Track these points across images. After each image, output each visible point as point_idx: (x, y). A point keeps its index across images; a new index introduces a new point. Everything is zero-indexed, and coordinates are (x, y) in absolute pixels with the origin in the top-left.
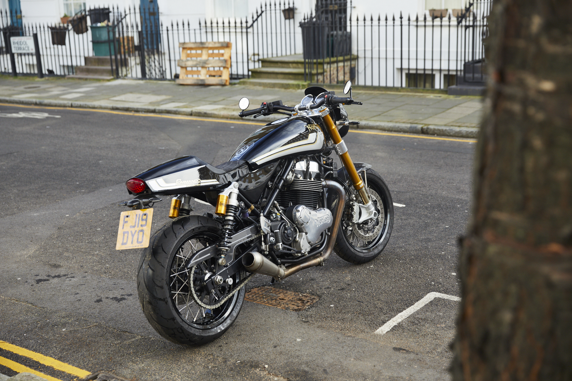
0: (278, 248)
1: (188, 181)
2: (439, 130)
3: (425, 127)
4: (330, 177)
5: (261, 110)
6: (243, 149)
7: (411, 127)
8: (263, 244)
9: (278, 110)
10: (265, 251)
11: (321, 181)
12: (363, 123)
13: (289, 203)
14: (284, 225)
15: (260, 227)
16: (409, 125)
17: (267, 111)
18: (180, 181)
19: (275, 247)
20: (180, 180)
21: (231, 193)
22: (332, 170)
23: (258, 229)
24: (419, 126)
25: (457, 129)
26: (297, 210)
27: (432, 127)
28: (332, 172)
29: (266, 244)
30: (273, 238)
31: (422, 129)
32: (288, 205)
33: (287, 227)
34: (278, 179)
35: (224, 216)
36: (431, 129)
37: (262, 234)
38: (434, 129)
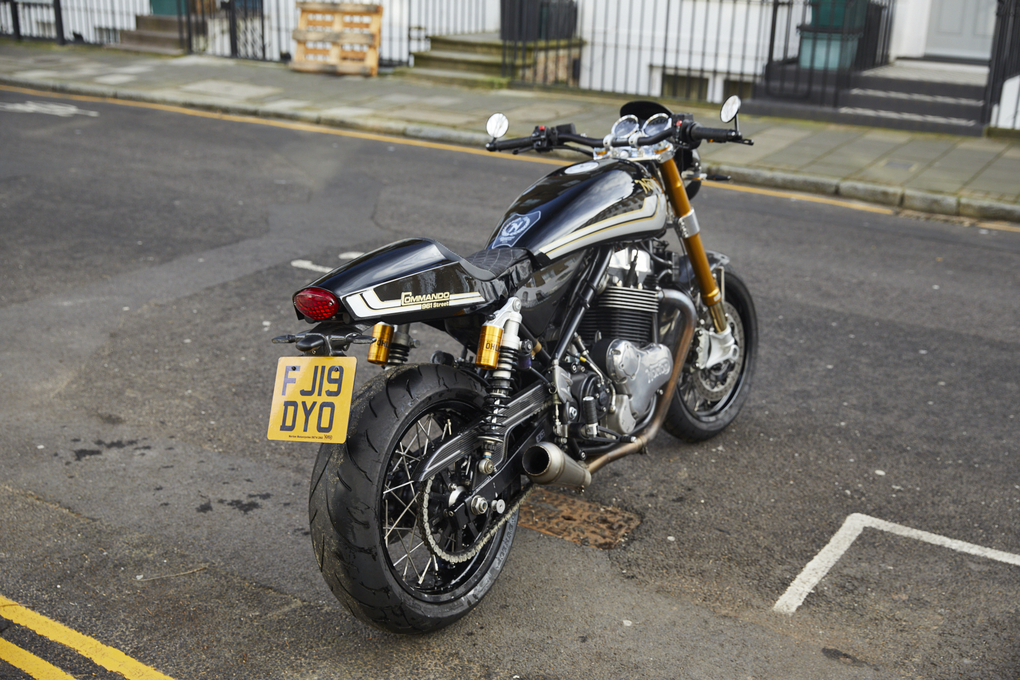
1: (424, 296)
2: (737, 174)
3: (714, 167)
4: (668, 283)
5: (535, 141)
6: (518, 223)
8: (558, 423)
10: (560, 437)
11: (656, 290)
14: (593, 382)
15: (554, 389)
17: (545, 144)
18: (409, 295)
19: (582, 431)
20: (410, 293)
21: (507, 321)
25: (769, 174)
26: (615, 350)
27: (725, 167)
28: (670, 271)
29: (563, 422)
30: (574, 410)
33: (599, 386)
35: (492, 370)
36: (723, 172)
37: (557, 402)
38: (730, 172)
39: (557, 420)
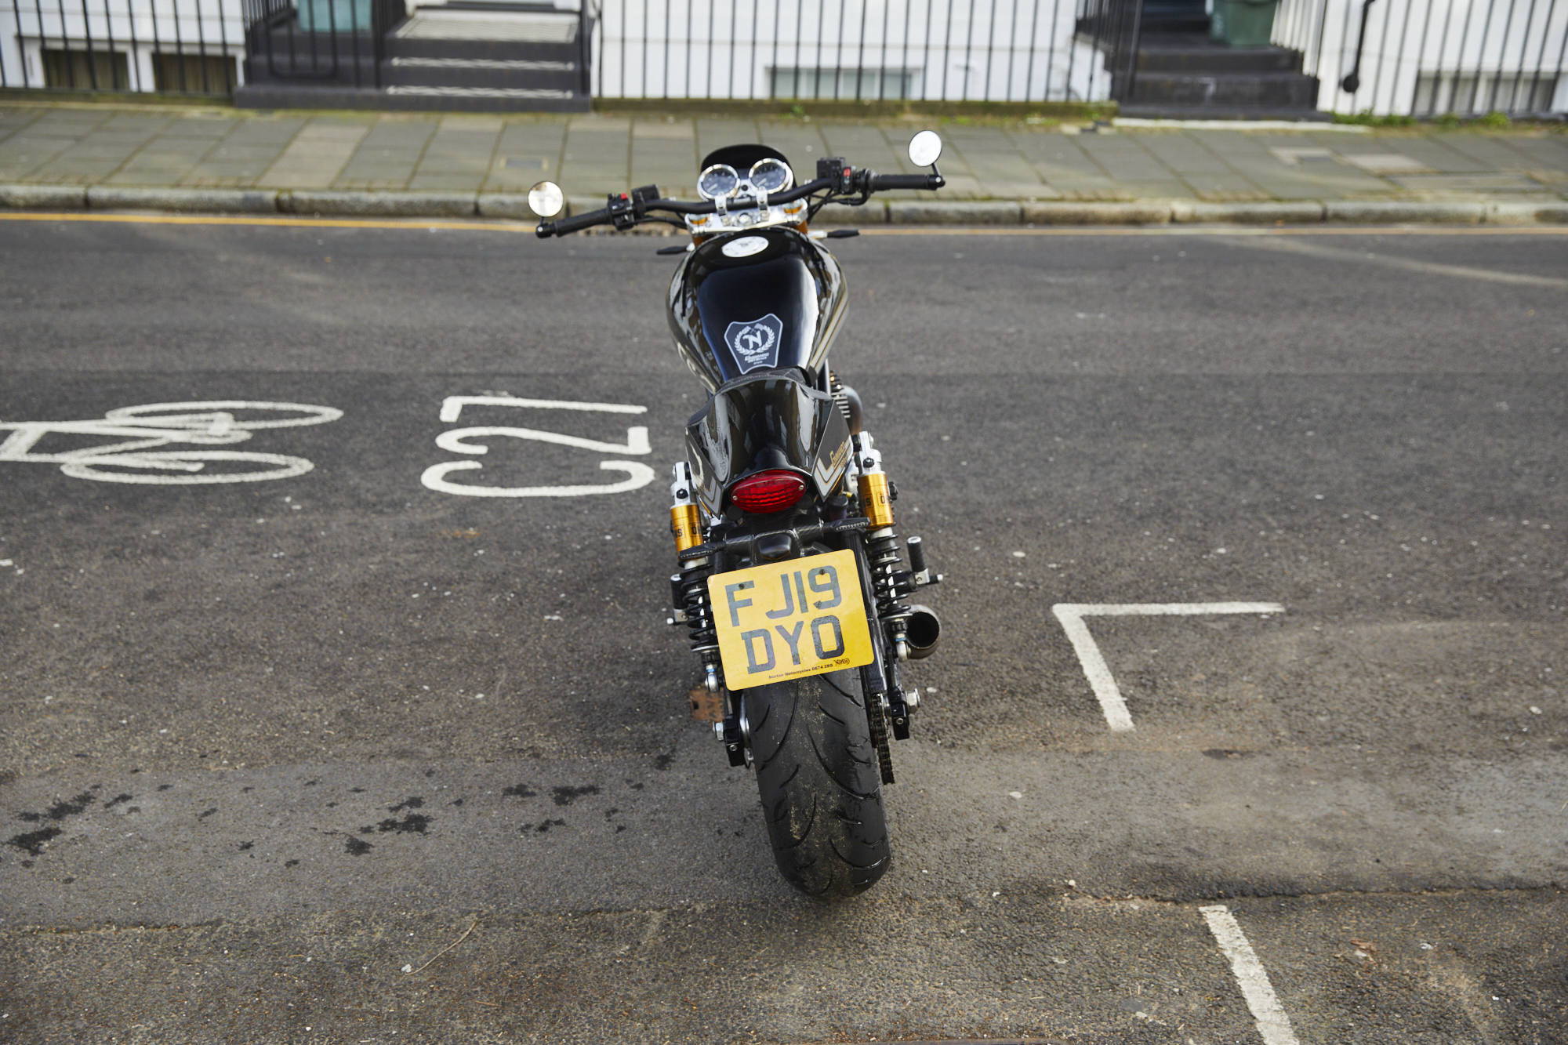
2: (324, 202)
3: (285, 197)
7: (246, 199)
12: (101, 193)
16: (239, 195)
24: (270, 196)
25: (373, 198)
27: (304, 196)
31: (278, 201)
36: (302, 202)
38: (312, 202)
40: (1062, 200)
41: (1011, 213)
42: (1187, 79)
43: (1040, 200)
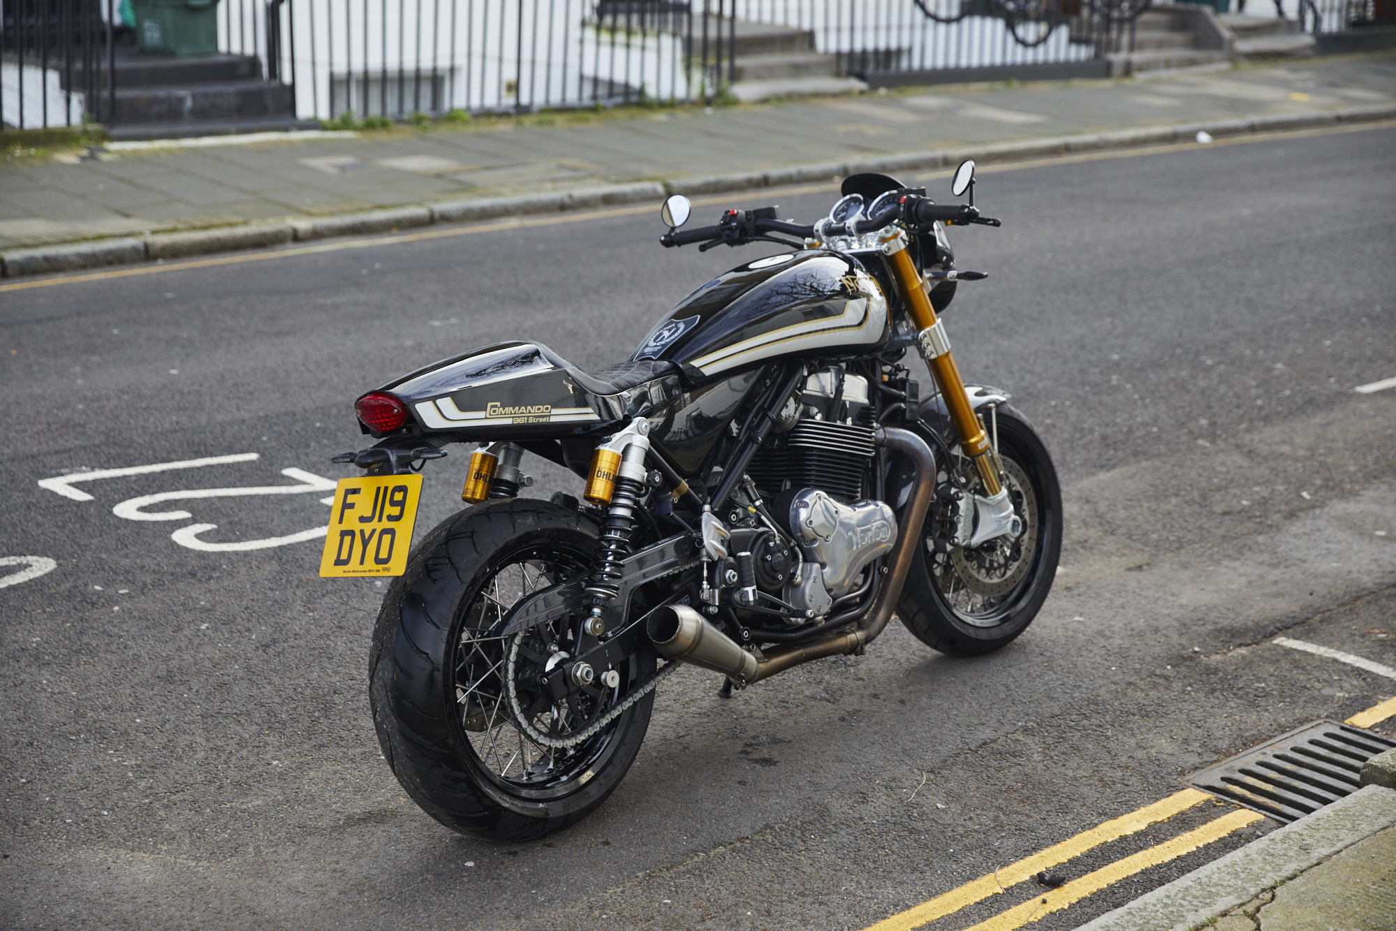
0: (744, 599)
1: (517, 408)
4: (897, 419)
5: (723, 230)
6: (669, 330)
8: (705, 585)
9: (769, 234)
10: (710, 605)
11: (872, 427)
13: (782, 481)
14: (765, 540)
15: (701, 541)
17: (737, 234)
18: (496, 406)
19: (737, 596)
20: (499, 404)
21: (629, 446)
22: (903, 400)
23: (693, 547)
26: (801, 502)
28: (903, 405)
29: (712, 585)
30: (733, 573)
32: (781, 486)
33: (772, 544)
34: (756, 416)
35: (608, 505)
37: (705, 559)
39: (705, 582)
40: (174, 230)
41: (135, 250)
42: (162, 93)
43: (154, 232)
